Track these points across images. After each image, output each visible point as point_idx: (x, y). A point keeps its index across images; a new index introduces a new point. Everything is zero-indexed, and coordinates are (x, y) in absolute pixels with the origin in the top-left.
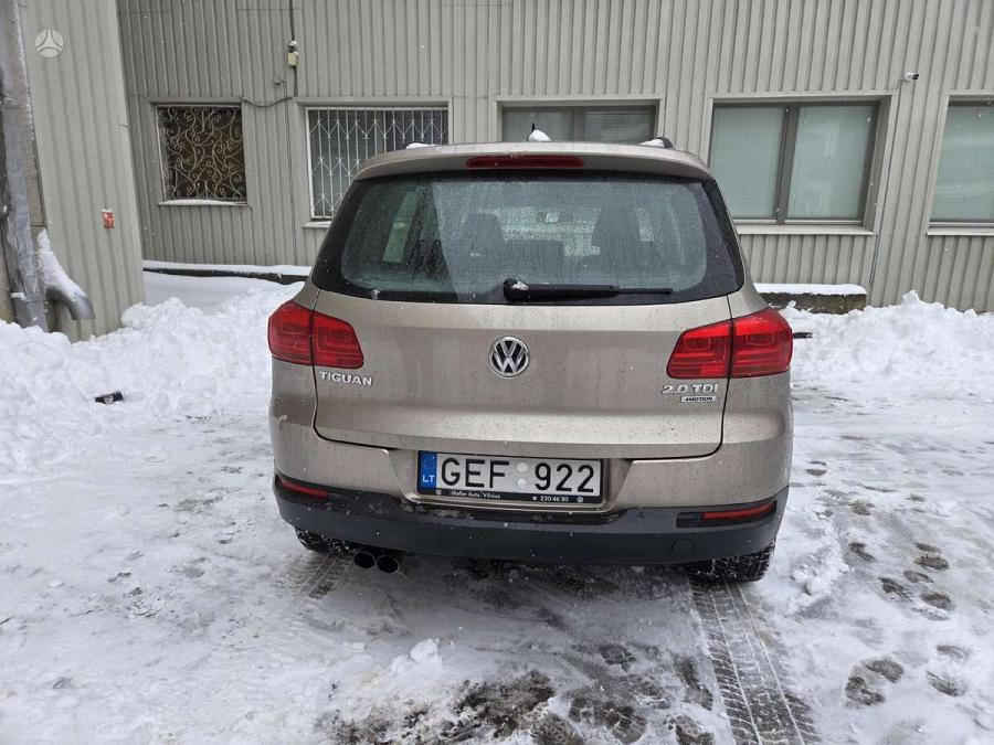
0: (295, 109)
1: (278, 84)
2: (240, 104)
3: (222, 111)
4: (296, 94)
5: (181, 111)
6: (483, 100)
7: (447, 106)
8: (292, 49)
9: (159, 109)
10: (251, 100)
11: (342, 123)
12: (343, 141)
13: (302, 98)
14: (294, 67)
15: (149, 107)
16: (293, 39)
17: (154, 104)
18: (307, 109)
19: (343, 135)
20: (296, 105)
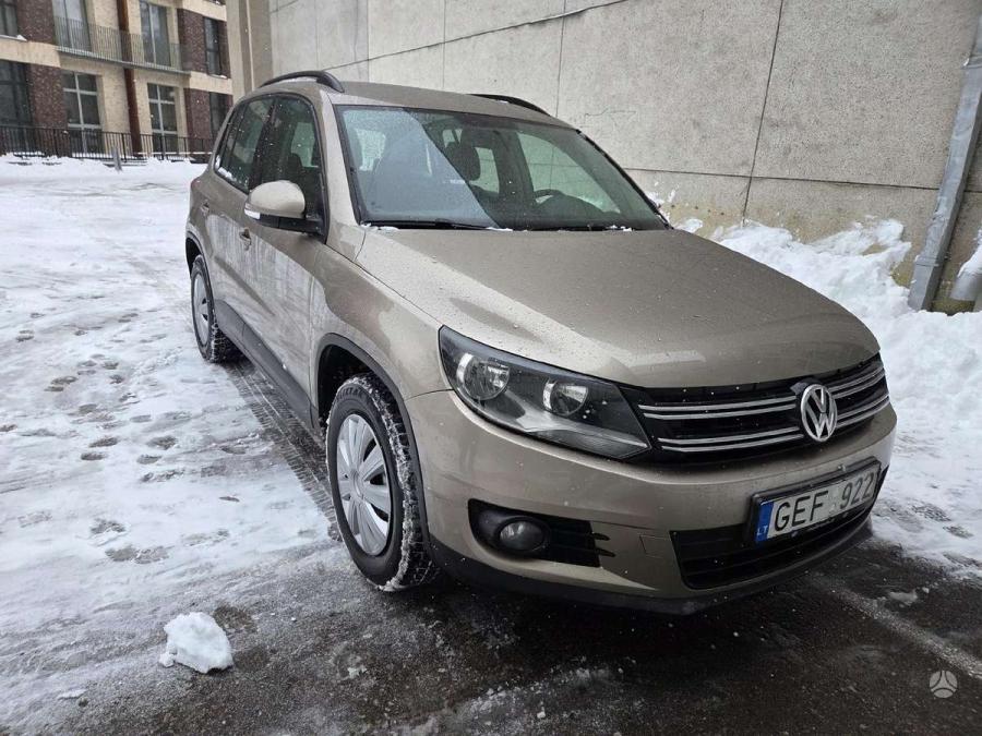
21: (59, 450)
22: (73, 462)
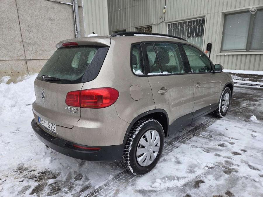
0: (164, 24)
1: (161, 18)
2: (152, 25)
3: (149, 27)
4: (164, 20)
5: (140, 29)
6: (217, 13)
7: (205, 17)
8: (164, 8)
9: (137, 29)
10: (155, 24)
11: (176, 26)
12: (176, 31)
13: (166, 21)
14: (165, 13)
15: (134, 28)
16: (165, 5)
17: (136, 28)
18: (168, 24)
19: (176, 30)
20: (164, 23)
21: (252, 158)
22: (249, 152)
